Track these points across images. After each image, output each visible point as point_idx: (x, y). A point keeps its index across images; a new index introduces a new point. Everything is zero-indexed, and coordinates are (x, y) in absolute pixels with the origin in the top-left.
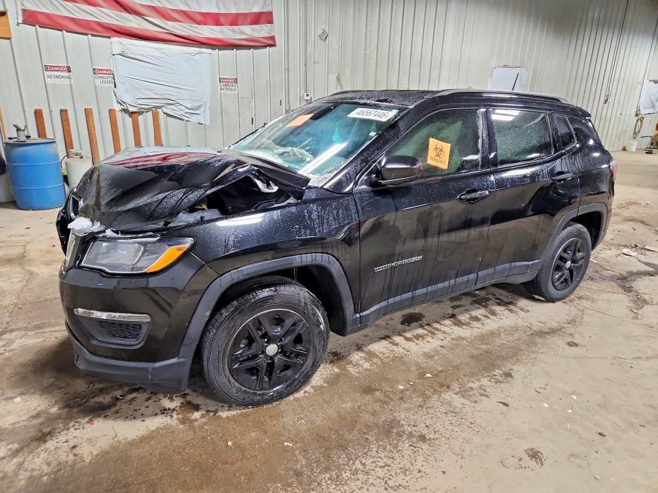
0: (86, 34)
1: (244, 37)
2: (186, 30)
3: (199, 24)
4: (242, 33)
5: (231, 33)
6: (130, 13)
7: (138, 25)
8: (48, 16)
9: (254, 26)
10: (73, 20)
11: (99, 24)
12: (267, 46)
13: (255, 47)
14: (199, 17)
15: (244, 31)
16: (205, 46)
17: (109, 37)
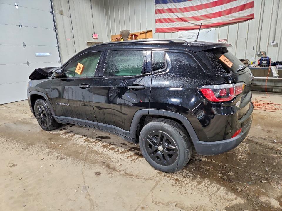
0: (171, 32)
1: (234, 18)
2: (205, 22)
3: (211, 18)
4: (233, 17)
5: (226, 18)
6: (184, 22)
7: (187, 25)
8: (161, 29)
9: (240, 12)
10: (168, 29)
11: (175, 28)
12: (248, 20)
13: (239, 22)
14: (211, 16)
15: (234, 16)
16: (212, 27)
17: (177, 32)
